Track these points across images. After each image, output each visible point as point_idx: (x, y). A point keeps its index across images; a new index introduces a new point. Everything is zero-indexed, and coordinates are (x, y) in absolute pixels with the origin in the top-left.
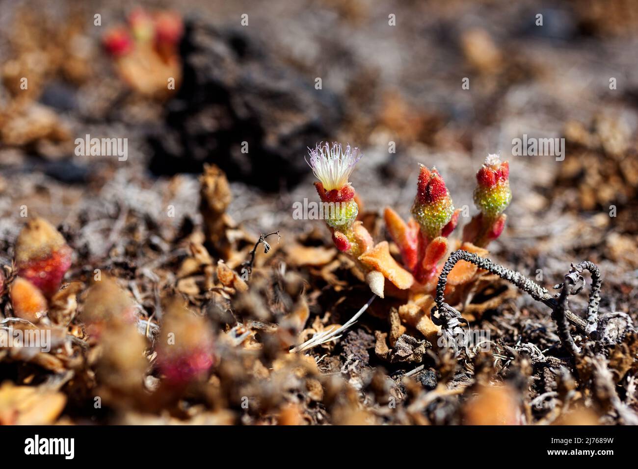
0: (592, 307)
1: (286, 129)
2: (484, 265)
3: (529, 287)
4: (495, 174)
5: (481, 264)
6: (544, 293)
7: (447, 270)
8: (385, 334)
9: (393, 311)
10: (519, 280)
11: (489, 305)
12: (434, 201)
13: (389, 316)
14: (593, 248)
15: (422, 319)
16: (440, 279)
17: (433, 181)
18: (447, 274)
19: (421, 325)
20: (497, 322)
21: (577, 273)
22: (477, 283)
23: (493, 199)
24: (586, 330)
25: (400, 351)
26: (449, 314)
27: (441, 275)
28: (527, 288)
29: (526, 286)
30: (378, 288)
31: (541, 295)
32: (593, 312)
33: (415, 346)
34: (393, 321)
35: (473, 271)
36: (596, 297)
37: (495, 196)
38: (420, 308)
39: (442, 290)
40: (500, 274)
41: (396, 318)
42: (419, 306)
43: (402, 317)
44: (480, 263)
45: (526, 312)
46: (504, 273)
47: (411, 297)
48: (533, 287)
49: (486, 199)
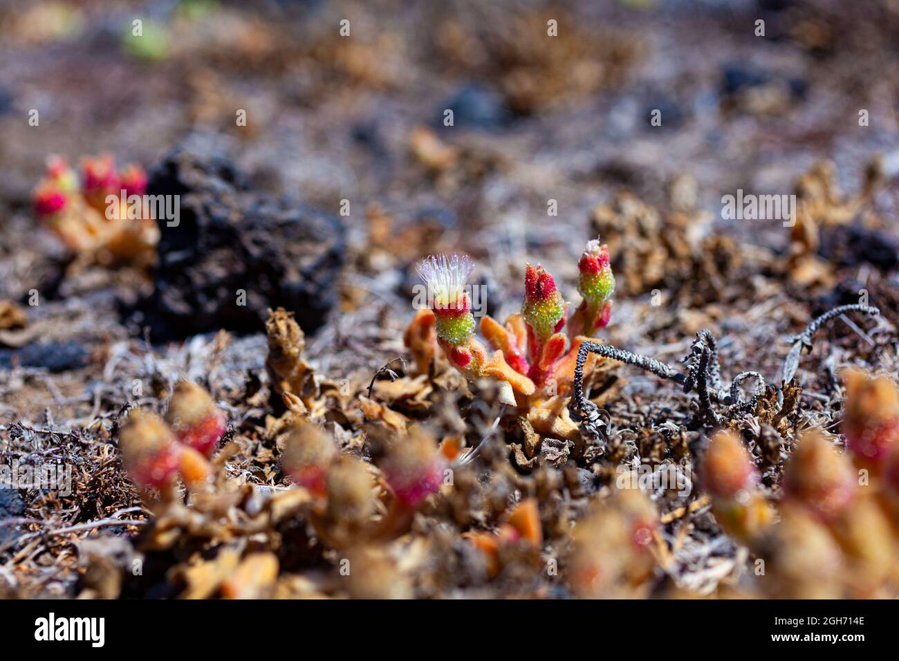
0: (714, 375)
1: (307, 262)
2: (608, 353)
3: (654, 367)
4: (599, 260)
5: (606, 353)
6: (669, 369)
7: (581, 362)
8: (520, 446)
9: (522, 420)
10: (644, 362)
11: (608, 396)
12: (547, 297)
13: (520, 426)
14: (667, 328)
15: (556, 420)
16: (576, 373)
17: (543, 277)
18: (582, 366)
19: (557, 427)
20: (617, 414)
21: (701, 341)
22: (593, 376)
23: (600, 285)
24: (719, 397)
25: (548, 455)
26: (589, 407)
27: (576, 369)
28: (652, 368)
29: (651, 366)
30: (508, 396)
31: (668, 372)
32: (717, 380)
33: (560, 447)
34: (526, 430)
35: (593, 363)
36: (715, 365)
37: (601, 281)
38: (550, 411)
39: (580, 383)
40: (625, 360)
41: (529, 426)
42: (548, 408)
43: (533, 423)
44: (604, 351)
45: (638, 399)
46: (628, 357)
47: (531, 404)
48: (658, 366)
49: (592, 287)
